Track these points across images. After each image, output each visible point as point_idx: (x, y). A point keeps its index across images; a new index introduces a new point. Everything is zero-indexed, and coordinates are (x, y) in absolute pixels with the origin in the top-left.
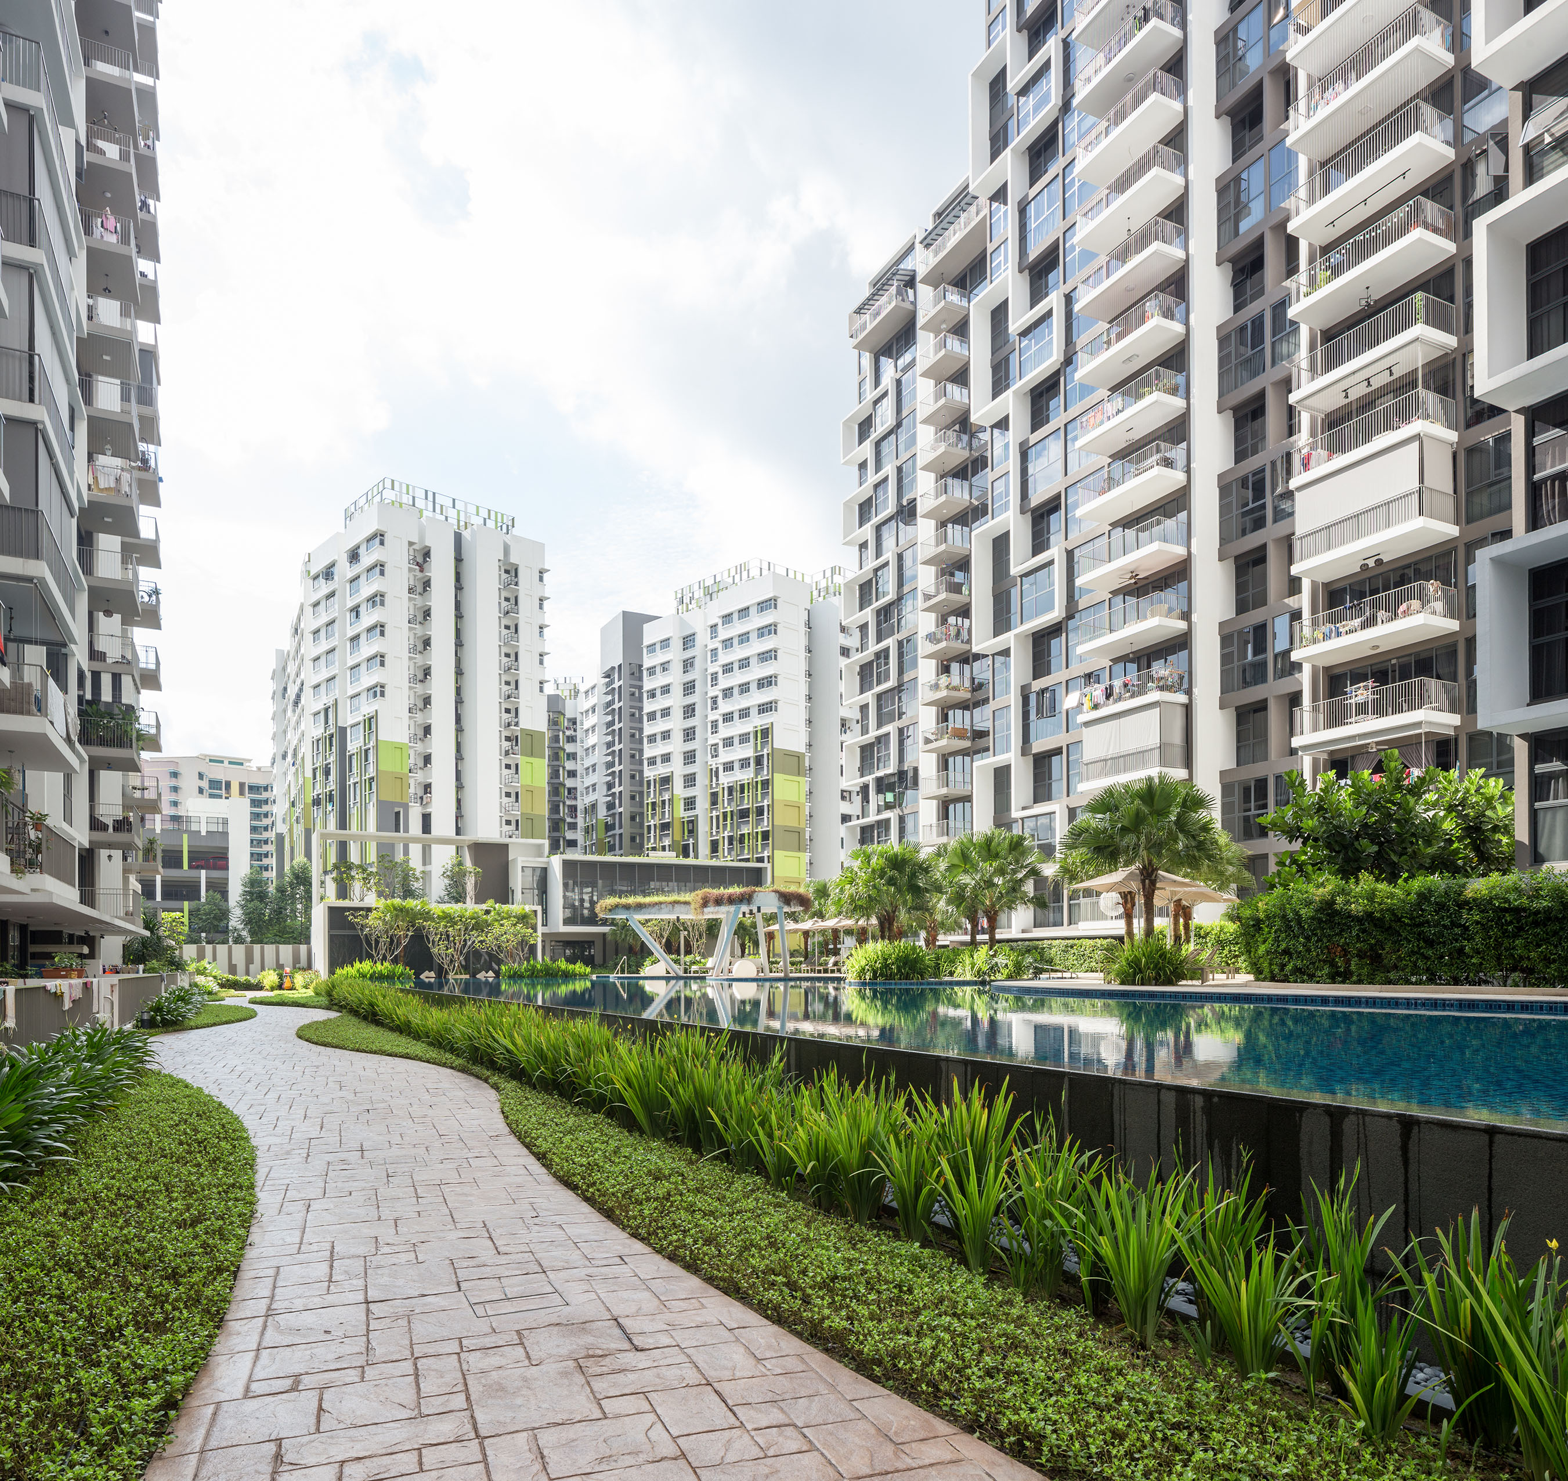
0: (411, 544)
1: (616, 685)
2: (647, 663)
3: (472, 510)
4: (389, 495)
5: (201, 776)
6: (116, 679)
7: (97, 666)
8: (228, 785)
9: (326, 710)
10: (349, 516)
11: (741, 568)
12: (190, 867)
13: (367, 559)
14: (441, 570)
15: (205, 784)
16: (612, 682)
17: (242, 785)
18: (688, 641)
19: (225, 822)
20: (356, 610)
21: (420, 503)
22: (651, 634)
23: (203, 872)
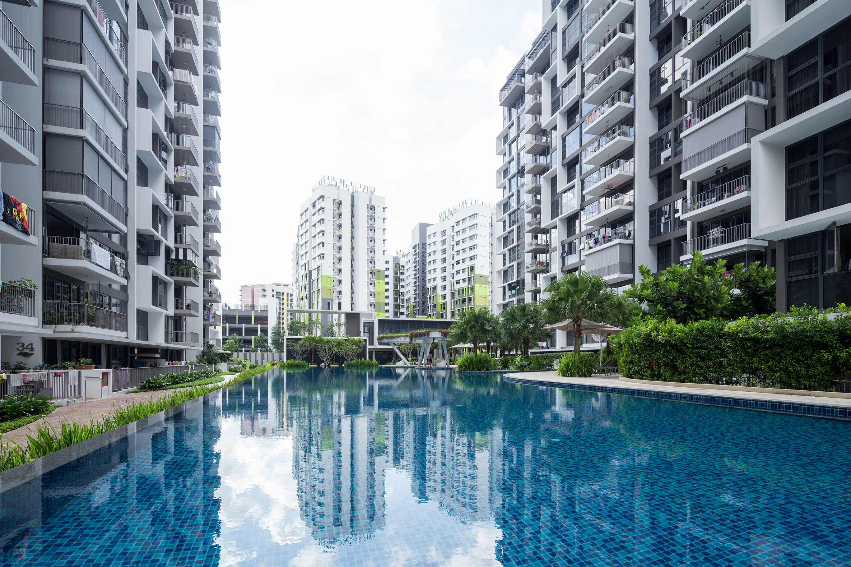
0: (334, 200)
1: (417, 252)
2: (428, 242)
3: (358, 186)
4: (327, 182)
5: (273, 291)
6: (185, 250)
7: (178, 245)
8: (283, 294)
9: (305, 264)
10: (313, 191)
11: (464, 203)
12: (255, 324)
13: (318, 207)
14: (346, 209)
15: (275, 294)
16: (416, 251)
17: (288, 294)
18: (443, 233)
19: (267, 307)
20: (314, 226)
21: (338, 184)
22: (429, 231)
23: (259, 325)
